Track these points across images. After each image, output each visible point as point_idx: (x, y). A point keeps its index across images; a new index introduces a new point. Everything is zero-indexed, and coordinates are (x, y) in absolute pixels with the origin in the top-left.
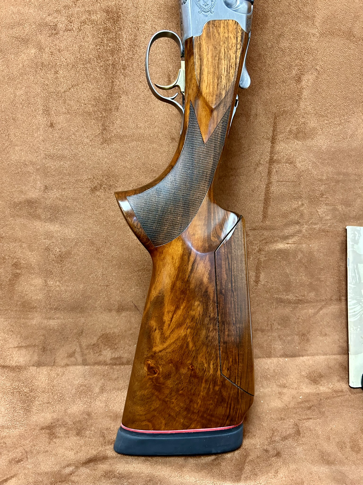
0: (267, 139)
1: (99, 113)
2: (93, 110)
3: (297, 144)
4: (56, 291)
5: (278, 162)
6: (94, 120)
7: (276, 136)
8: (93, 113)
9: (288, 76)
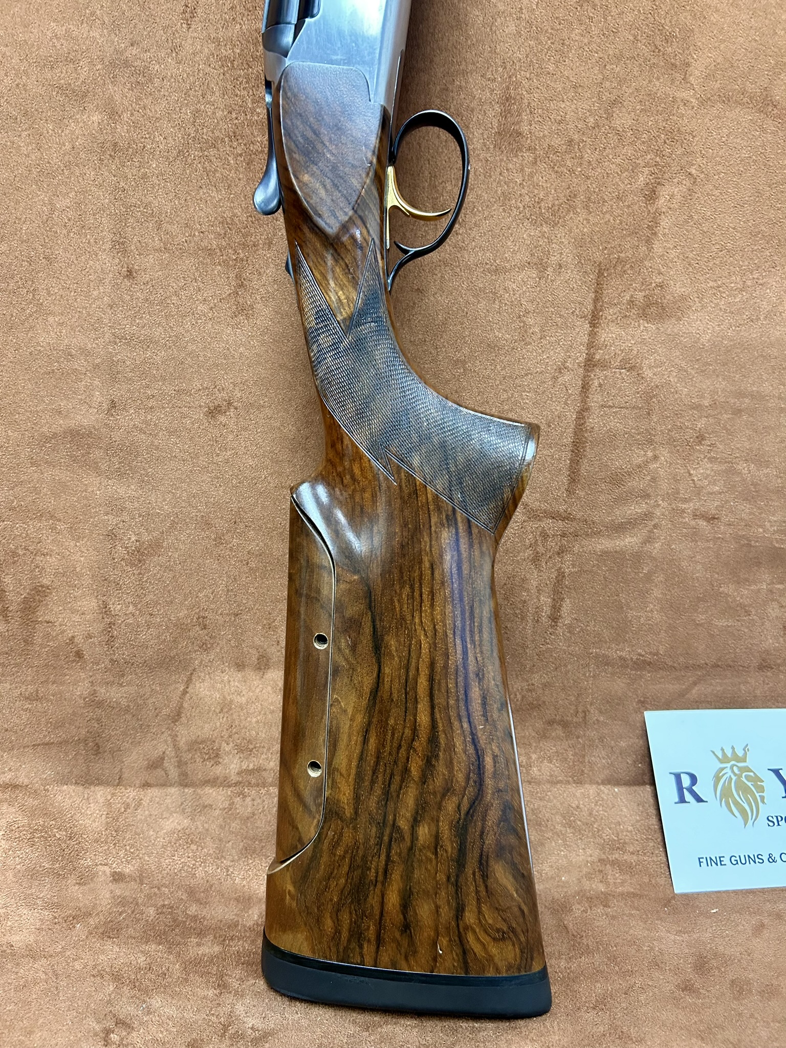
0: (581, 318)
1: (230, 251)
2: (218, 245)
3: (646, 329)
4: (127, 625)
5: (604, 365)
6: (220, 265)
7: (601, 310)
8: (218, 250)
9: (629, 186)
